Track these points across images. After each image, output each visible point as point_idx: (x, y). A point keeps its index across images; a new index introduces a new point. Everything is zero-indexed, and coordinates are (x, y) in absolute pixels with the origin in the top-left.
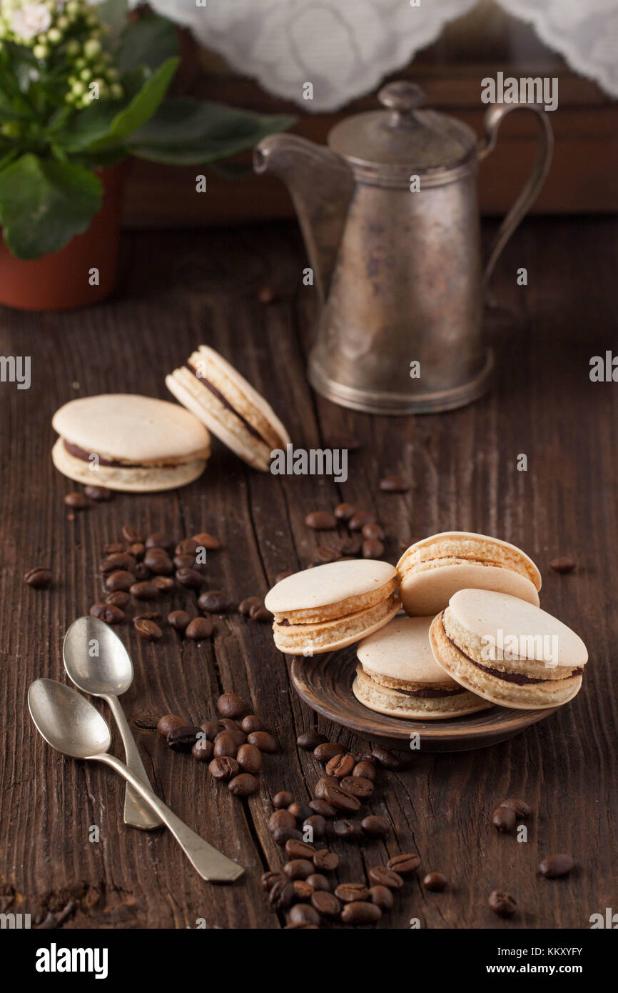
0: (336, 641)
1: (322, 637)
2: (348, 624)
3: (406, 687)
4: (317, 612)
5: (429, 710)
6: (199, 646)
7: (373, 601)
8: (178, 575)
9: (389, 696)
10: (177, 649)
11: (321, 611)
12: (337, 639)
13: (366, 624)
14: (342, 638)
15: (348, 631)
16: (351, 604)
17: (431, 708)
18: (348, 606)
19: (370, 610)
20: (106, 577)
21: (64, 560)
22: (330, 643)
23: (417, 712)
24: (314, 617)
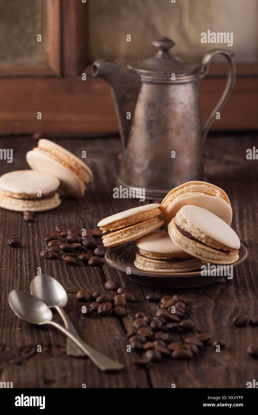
0: (134, 235)
1: (127, 233)
2: (139, 227)
3: (164, 257)
6: (95, 268)
7: (151, 216)
8: (83, 242)
10: (84, 269)
11: (126, 221)
12: (134, 234)
13: (148, 227)
14: (137, 233)
15: (140, 230)
16: (140, 216)
17: (177, 267)
18: (138, 217)
19: (150, 220)
20: (47, 243)
21: (27, 238)
22: (131, 236)
24: (122, 225)
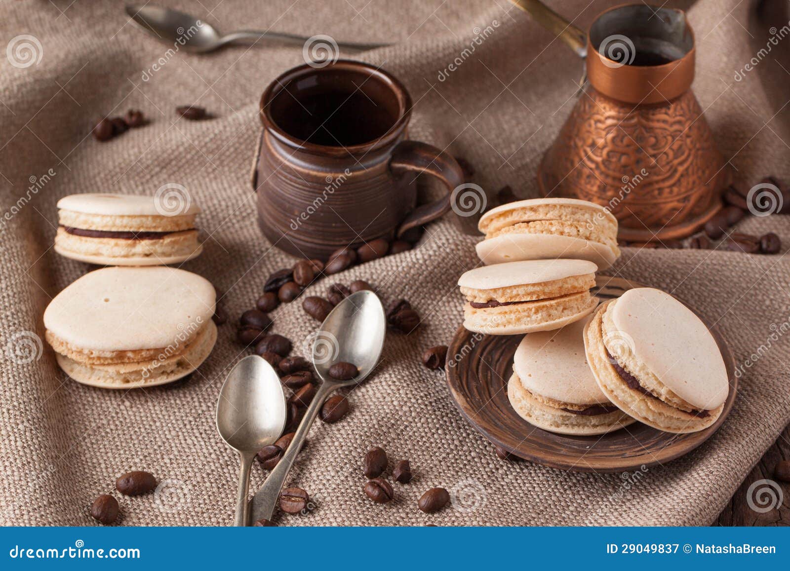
4: (537, 289)
5: (595, 426)
9: (553, 415)
23: (583, 428)
